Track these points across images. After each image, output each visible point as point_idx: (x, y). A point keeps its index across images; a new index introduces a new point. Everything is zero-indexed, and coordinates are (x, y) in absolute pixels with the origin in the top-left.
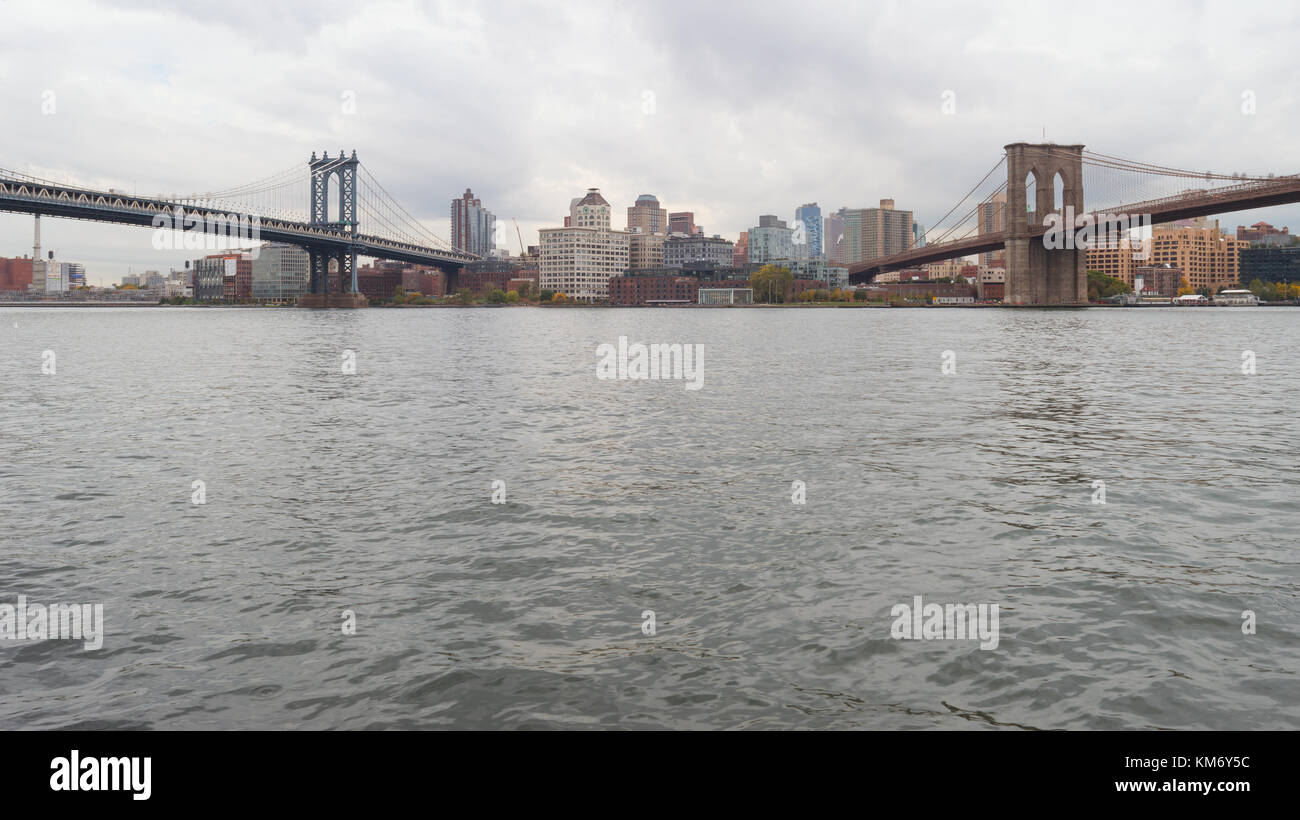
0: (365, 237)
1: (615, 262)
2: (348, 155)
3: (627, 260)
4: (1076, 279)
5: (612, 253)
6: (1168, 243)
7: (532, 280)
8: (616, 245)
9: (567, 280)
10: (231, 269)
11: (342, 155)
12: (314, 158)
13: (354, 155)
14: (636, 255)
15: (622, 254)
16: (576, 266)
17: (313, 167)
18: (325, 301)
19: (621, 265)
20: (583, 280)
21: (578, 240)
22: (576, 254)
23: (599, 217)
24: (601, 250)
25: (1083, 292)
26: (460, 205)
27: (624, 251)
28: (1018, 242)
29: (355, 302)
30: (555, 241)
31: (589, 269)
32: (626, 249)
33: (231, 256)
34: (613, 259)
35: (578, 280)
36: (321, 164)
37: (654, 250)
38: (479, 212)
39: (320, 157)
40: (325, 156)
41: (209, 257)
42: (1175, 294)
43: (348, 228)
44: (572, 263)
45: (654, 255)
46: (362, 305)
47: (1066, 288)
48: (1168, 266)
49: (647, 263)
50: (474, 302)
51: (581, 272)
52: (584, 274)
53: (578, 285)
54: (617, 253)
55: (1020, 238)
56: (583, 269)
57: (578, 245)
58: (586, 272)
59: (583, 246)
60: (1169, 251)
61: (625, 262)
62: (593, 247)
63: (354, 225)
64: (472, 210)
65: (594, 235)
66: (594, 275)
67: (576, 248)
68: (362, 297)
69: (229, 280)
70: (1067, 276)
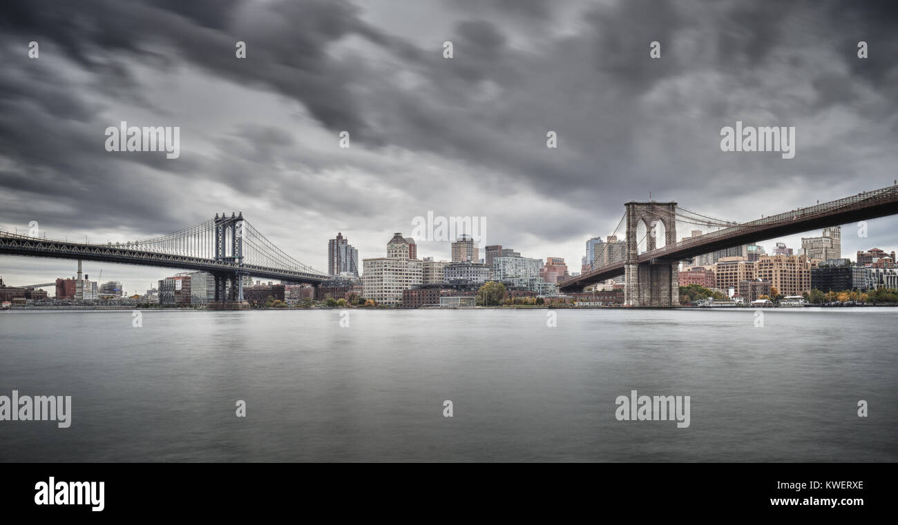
0: (249, 266)
1: (412, 280)
2: (237, 215)
3: (421, 278)
4: (671, 290)
5: (410, 274)
6: (767, 265)
7: (359, 292)
8: (412, 269)
9: (379, 292)
10: (179, 286)
11: (233, 215)
12: (217, 217)
13: (240, 215)
14: (428, 275)
15: (417, 275)
16: (384, 283)
17: (217, 222)
18: (223, 306)
19: (416, 281)
20: (389, 292)
21: (385, 266)
22: (384, 275)
23: (400, 251)
24: (402, 272)
25: (676, 298)
26: (333, 243)
27: (419, 273)
28: (631, 266)
29: (240, 306)
30: (372, 267)
31: (392, 285)
32: (420, 271)
33: (179, 278)
34: (411, 278)
35: (386, 292)
36: (220, 221)
37: (440, 272)
38: (346, 248)
39: (220, 216)
40: (224, 216)
41: (168, 278)
42: (754, 299)
43: (237, 260)
44: (382, 280)
45: (439, 275)
46: (245, 308)
47: (664, 296)
48: (761, 280)
49: (434, 280)
50: (313, 306)
51: (388, 286)
52: (389, 288)
53: (386, 295)
54: (414, 274)
55: (632, 264)
56: (389, 284)
57: (385, 270)
58: (391, 286)
59: (389, 270)
60: (768, 270)
61: (419, 280)
62: (396, 270)
63: (241, 258)
64: (342, 247)
65: (397, 263)
66: (397, 288)
67: (384, 272)
68: (246, 303)
69: (178, 292)
70: (665, 288)
